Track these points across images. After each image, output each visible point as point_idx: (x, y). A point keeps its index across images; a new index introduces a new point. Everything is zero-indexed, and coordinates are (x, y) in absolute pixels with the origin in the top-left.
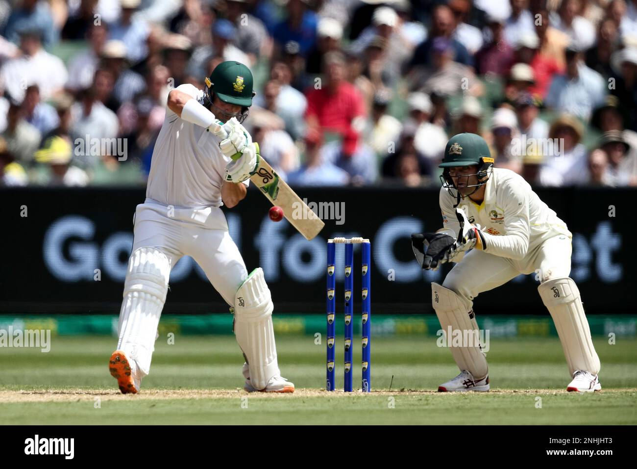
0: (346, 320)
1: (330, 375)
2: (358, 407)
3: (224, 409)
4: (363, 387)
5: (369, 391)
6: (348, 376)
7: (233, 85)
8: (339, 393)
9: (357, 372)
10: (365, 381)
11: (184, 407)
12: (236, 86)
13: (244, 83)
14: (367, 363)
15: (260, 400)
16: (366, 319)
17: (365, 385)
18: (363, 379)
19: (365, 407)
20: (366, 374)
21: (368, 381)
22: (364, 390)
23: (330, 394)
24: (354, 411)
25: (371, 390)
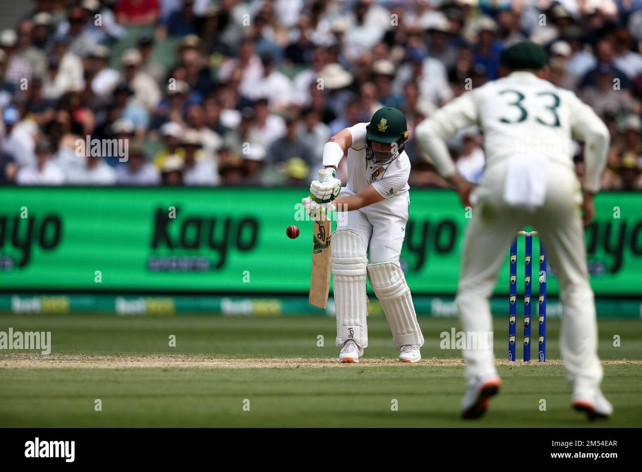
0: (525, 301)
1: (512, 347)
2: (536, 375)
3: (423, 375)
4: (539, 358)
5: (544, 361)
6: (527, 348)
7: (378, 126)
8: (520, 362)
9: (534, 346)
10: (541, 353)
11: (388, 373)
12: (379, 127)
13: (387, 124)
14: (543, 338)
15: (453, 368)
16: (542, 300)
17: (541, 356)
18: (539, 351)
19: (542, 375)
20: (542, 347)
21: (544, 353)
22: (540, 361)
23: (512, 363)
24: (532, 378)
25: (546, 360)
